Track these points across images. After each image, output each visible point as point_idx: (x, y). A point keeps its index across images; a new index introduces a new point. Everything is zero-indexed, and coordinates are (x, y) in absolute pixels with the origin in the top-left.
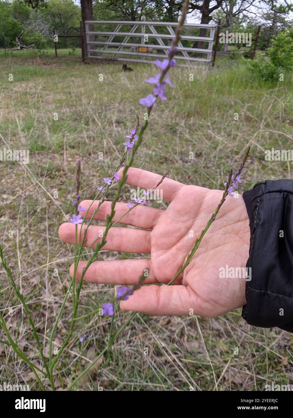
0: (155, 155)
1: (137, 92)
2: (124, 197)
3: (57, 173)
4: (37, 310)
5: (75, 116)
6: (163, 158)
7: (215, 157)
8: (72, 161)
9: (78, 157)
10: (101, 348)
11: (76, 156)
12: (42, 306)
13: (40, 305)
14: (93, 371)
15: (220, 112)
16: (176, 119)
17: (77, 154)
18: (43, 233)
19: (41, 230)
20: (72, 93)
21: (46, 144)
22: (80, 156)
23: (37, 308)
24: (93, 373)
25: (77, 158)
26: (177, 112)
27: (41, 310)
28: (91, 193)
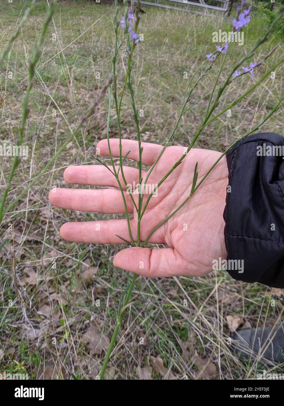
0: (163, 95)
1: (149, 34)
2: (128, 130)
3: (61, 103)
4: (36, 224)
5: (83, 52)
6: (170, 97)
7: (223, 101)
8: (77, 93)
9: (84, 90)
10: (97, 259)
11: (81, 89)
12: (41, 221)
13: (39, 220)
14: (87, 279)
15: (232, 60)
16: (186, 63)
17: (83, 88)
18: (45, 157)
19: (43, 154)
20: (81, 30)
21: (52, 75)
22: (86, 90)
23: (36, 222)
24: (87, 281)
25: (82, 91)
26: (188, 56)
27: (40, 224)
28: (95, 123)
